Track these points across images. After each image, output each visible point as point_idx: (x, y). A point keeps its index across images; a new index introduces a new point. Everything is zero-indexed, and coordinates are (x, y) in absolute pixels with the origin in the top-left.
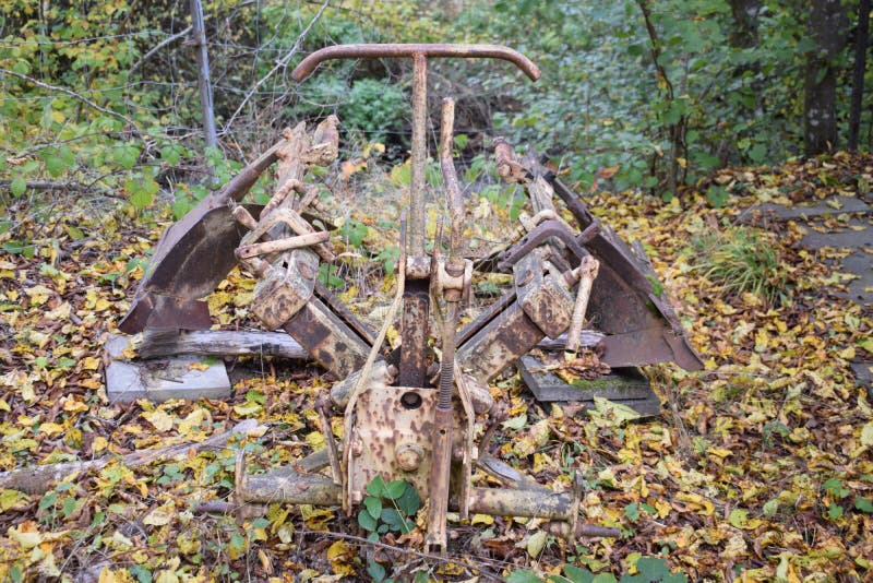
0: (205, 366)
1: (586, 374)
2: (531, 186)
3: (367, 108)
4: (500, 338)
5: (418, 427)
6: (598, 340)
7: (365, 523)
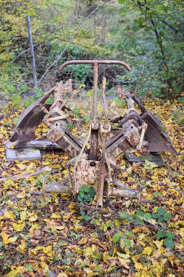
0: (34, 151)
1: (143, 154)
2: (128, 100)
3: (80, 71)
4: (119, 146)
5: (95, 172)
6: (146, 144)
7: (79, 199)
